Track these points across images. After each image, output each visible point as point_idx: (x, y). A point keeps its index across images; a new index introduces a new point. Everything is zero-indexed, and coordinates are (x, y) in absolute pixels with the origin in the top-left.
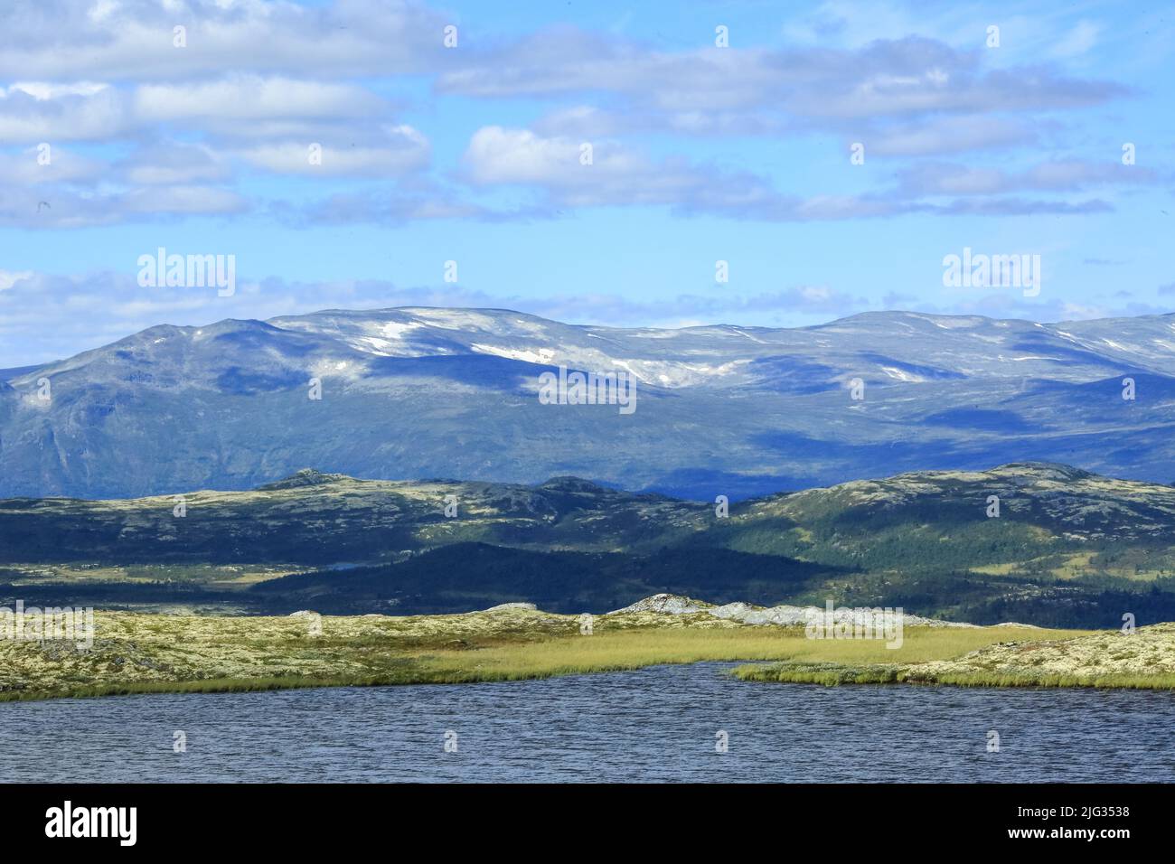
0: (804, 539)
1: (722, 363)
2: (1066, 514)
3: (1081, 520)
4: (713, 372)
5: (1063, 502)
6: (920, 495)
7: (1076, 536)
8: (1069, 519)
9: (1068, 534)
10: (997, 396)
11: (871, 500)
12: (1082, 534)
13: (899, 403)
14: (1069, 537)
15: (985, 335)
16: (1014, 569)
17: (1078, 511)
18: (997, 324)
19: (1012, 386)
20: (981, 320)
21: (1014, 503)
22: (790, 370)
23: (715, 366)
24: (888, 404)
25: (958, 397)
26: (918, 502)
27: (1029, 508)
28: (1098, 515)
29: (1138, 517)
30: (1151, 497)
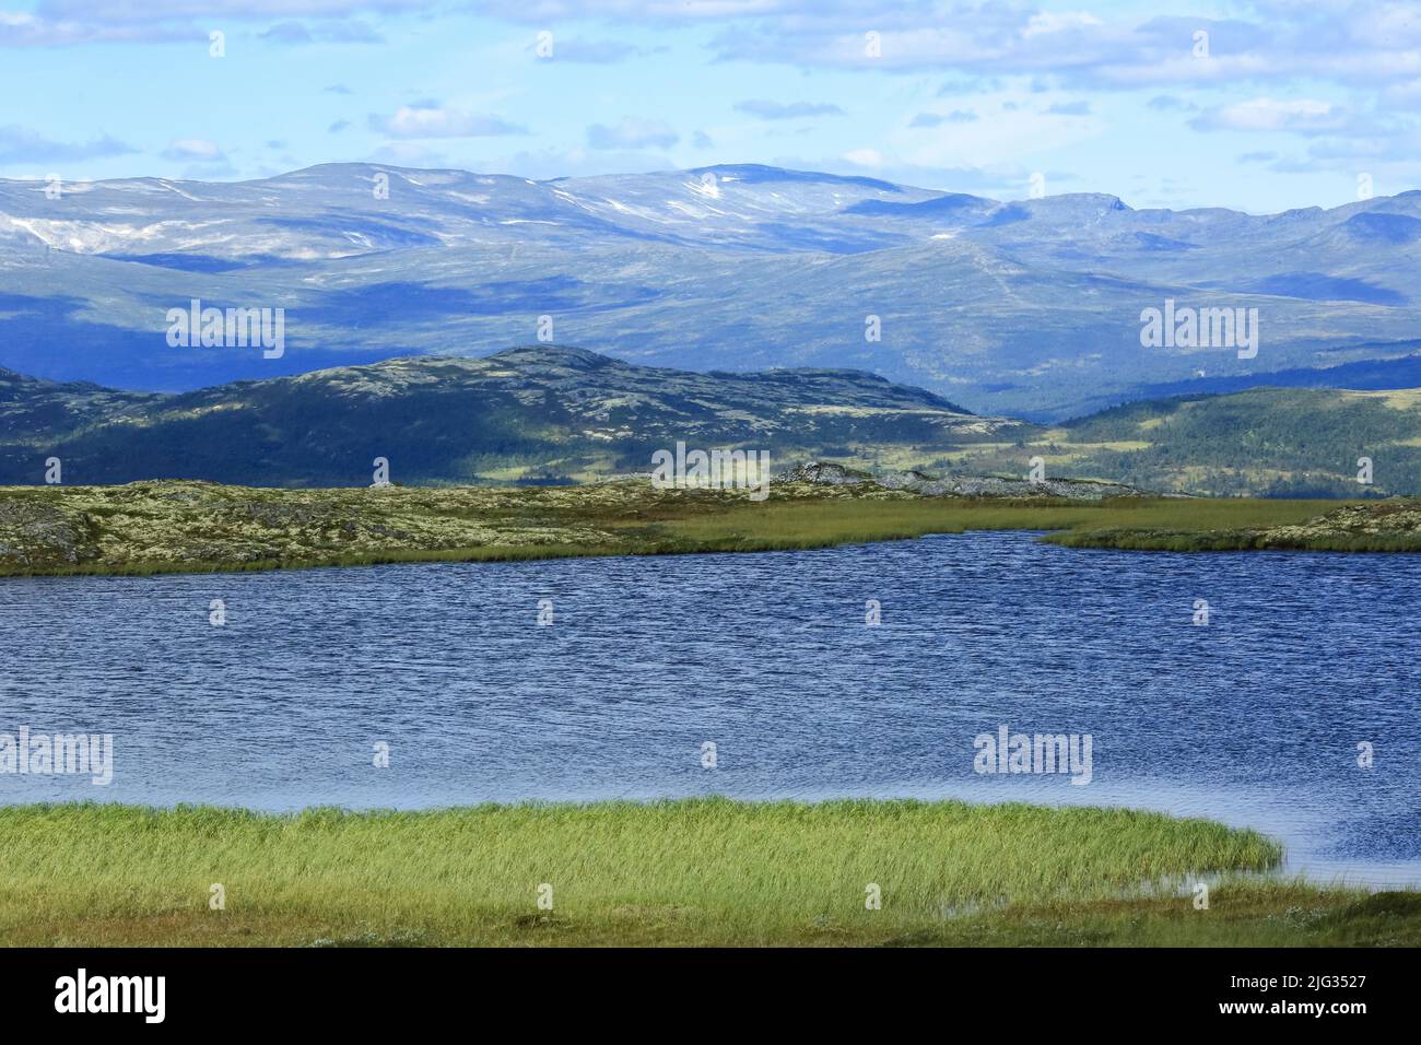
0: (273, 438)
1: (147, 225)
2: (587, 409)
3: (605, 415)
4: (137, 235)
5: (583, 394)
6: (411, 386)
7: (599, 435)
8: (591, 414)
9: (590, 433)
10: (482, 268)
11: (352, 391)
12: (606, 433)
13: (364, 274)
14: (591, 436)
15: (466, 193)
16: (525, 473)
17: (601, 406)
18: (481, 181)
19: (500, 255)
20: (460, 175)
21: (524, 396)
22: (231, 233)
23: (139, 228)
24: (350, 276)
25: (436, 268)
26: (408, 393)
27: (542, 401)
28: (624, 410)
29: (671, 412)
30: (686, 389)
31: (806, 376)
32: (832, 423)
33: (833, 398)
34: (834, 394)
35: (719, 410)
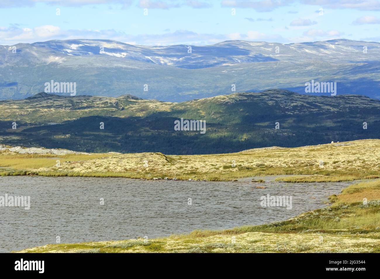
0: (202, 114)
1: (181, 58)
2: (286, 106)
3: (291, 108)
4: (178, 60)
5: (285, 102)
6: (240, 100)
7: (289, 113)
8: (287, 107)
9: (287, 112)
10: (269, 68)
11: (224, 102)
12: (291, 112)
13: (238, 70)
15: (266, 48)
16: (269, 124)
17: (290, 105)
18: (270, 44)
19: (274, 64)
20: (265, 43)
21: (270, 102)
22: (203, 59)
23: (179, 58)
24: (235, 70)
25: (257, 68)
26: (239, 102)
27: (275, 104)
28: (297, 106)
29: (309, 107)
30: (314, 100)
31: (347, 97)
32: (353, 109)
33: (354, 102)
34: (354, 101)
35: (323, 106)
